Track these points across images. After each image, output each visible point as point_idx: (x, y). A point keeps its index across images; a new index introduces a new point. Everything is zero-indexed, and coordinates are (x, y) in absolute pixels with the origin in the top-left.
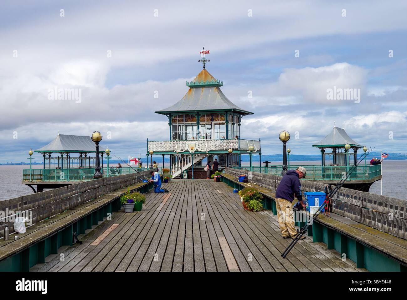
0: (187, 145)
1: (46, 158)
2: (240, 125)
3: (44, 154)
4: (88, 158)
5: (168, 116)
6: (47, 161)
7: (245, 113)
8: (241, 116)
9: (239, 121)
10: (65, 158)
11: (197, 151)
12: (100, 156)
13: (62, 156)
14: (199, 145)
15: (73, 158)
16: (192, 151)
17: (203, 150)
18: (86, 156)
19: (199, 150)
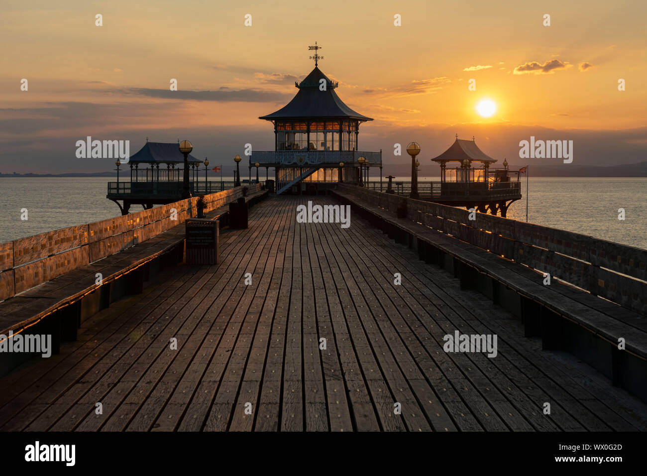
0: (295, 157)
1: (133, 170)
2: (357, 133)
3: (131, 165)
4: (176, 170)
5: (274, 121)
6: (134, 173)
7: (365, 119)
8: (359, 122)
9: (357, 129)
10: (155, 169)
11: (306, 163)
12: (191, 167)
13: (152, 167)
14: (308, 157)
15: (162, 169)
16: (301, 163)
17: (313, 162)
18: (173, 167)
19: (309, 162)
